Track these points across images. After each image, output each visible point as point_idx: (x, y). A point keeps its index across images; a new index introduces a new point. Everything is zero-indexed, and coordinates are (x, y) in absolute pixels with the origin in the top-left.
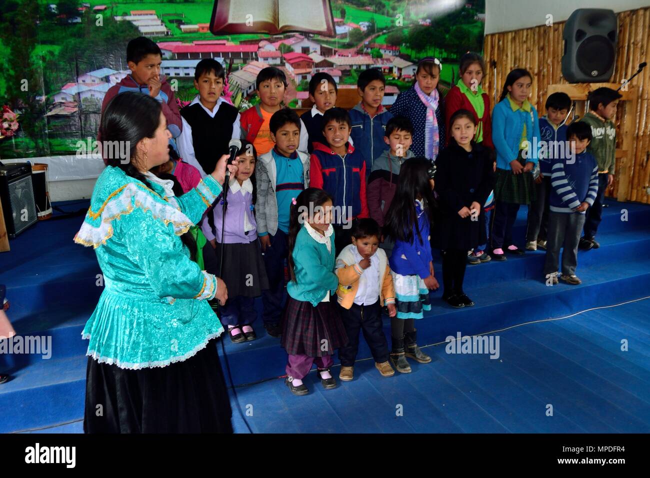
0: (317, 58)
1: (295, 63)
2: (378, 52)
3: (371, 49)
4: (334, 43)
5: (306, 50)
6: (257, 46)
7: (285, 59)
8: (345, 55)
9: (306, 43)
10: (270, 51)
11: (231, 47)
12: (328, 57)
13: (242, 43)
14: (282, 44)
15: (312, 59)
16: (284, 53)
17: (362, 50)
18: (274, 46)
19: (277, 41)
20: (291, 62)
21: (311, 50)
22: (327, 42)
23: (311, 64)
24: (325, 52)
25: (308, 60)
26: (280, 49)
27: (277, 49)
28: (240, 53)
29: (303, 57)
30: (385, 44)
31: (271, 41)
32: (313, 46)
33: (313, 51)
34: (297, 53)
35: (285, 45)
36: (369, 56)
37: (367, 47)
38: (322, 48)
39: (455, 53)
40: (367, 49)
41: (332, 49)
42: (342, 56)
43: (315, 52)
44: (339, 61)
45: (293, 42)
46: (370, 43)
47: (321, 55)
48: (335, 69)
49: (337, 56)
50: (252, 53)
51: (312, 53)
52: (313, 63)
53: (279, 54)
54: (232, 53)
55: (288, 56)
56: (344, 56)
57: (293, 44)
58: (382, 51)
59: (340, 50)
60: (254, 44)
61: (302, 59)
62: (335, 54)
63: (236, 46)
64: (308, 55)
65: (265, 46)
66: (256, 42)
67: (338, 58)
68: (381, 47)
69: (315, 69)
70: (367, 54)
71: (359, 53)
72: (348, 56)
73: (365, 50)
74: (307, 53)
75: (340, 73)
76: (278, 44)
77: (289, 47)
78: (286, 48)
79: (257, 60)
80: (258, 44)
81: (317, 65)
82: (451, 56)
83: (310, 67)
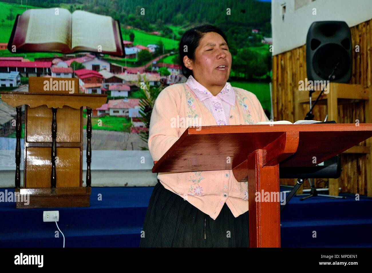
0: (106, 74)
1: (86, 78)
2: (166, 71)
3: (159, 67)
4: (123, 62)
5: (96, 68)
6: (50, 63)
7: (76, 75)
8: (134, 72)
9: (97, 62)
10: (63, 67)
11: (25, 63)
12: (117, 73)
13: (37, 60)
14: (74, 62)
15: (102, 76)
16: (76, 70)
17: (150, 69)
18: (67, 63)
19: (70, 59)
20: (82, 77)
21: (101, 68)
22: (116, 61)
23: (101, 79)
24: (114, 69)
25: (99, 76)
26: (72, 66)
27: (69, 66)
28: (35, 68)
29: (93, 74)
30: (172, 63)
31: (63, 59)
32: (102, 64)
33: (103, 68)
34: (88, 70)
35: (76, 63)
36: (157, 74)
37: (155, 66)
38: (111, 66)
39: (242, 72)
40: (155, 68)
41: (121, 68)
42: (131, 73)
43: (105, 69)
44: (128, 78)
45: (85, 60)
46: (157, 63)
47: (111, 72)
48: (124, 84)
49: (126, 73)
50: (45, 69)
51: (102, 70)
52: (103, 79)
53: (71, 70)
54: (27, 68)
55: (79, 72)
56: (133, 74)
57: (84, 62)
58: (170, 70)
59: (129, 68)
60: (48, 61)
61: (92, 75)
62: (124, 71)
63: (31, 63)
64: (98, 71)
65: (58, 63)
66: (50, 59)
67: (127, 75)
68: (168, 66)
69: (105, 84)
70: (155, 72)
71: (148, 71)
72: (136, 74)
73: (153, 69)
74: (97, 70)
75: (129, 89)
76: (70, 62)
77: (81, 65)
78: (78, 65)
79: (50, 74)
80: (51, 61)
81: (107, 81)
82: (239, 75)
83: (100, 82)
